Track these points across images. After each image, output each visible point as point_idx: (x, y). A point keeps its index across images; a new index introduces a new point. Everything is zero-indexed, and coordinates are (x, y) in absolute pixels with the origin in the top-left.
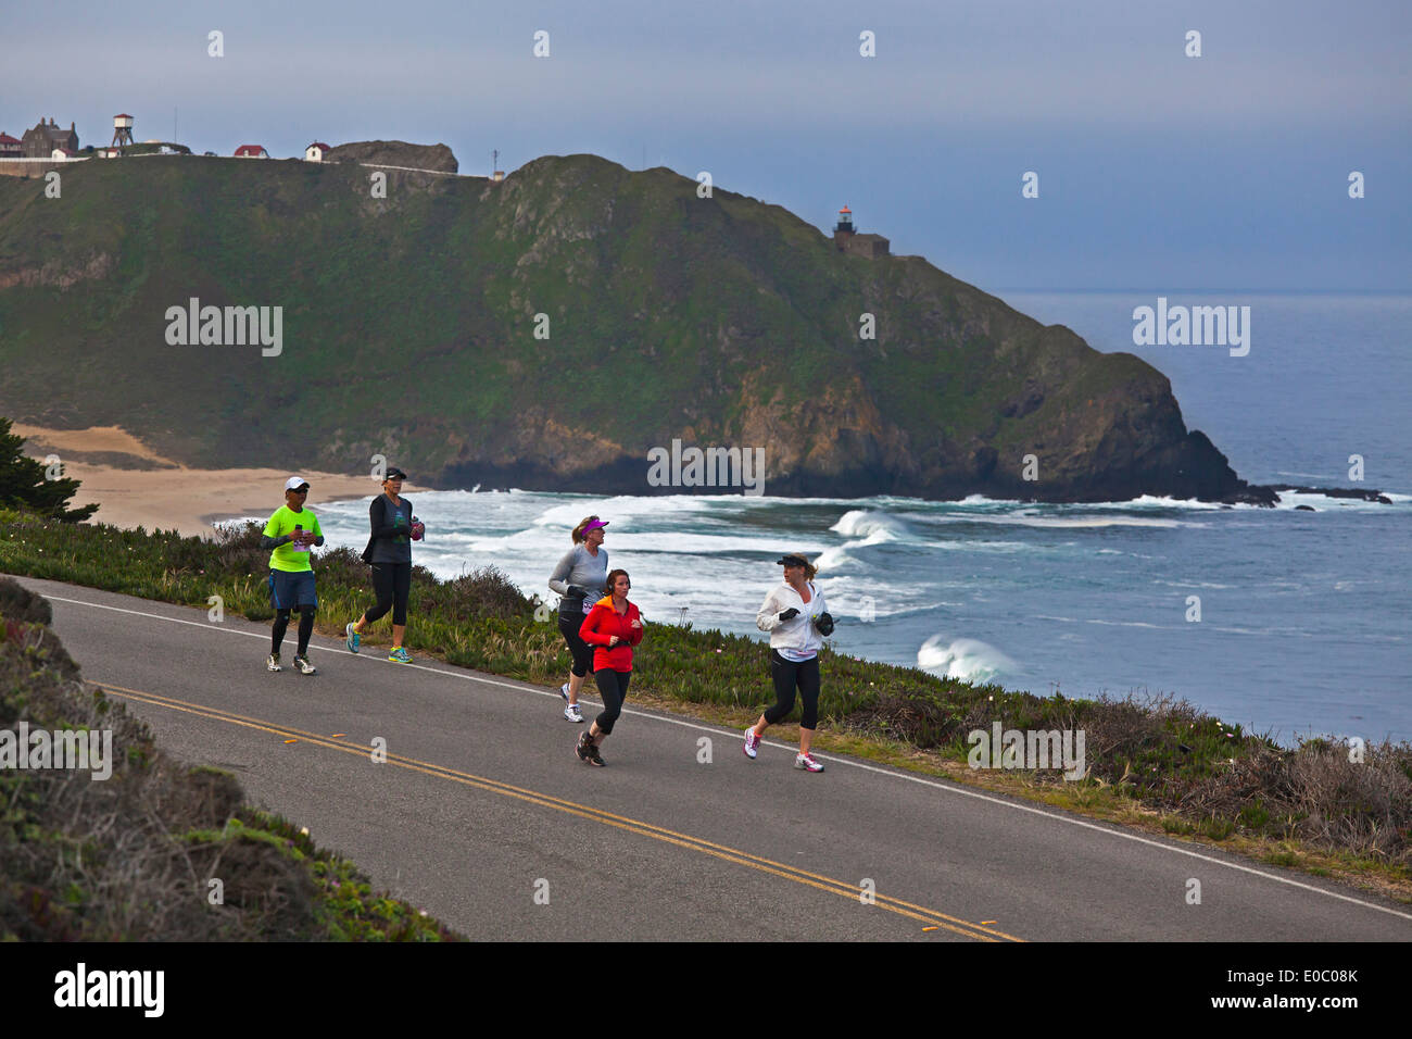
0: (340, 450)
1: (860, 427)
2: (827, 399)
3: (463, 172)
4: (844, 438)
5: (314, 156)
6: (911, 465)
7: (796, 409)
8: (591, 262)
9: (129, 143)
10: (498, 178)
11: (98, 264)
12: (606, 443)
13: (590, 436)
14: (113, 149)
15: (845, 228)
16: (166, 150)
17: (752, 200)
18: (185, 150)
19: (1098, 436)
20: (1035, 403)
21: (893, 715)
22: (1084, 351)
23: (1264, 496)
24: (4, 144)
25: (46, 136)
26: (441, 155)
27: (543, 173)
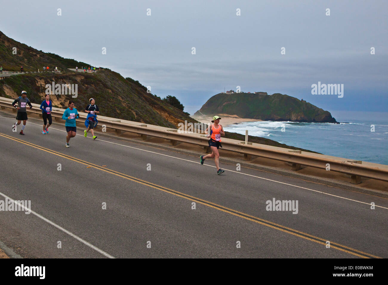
1: (302, 116)
2: (299, 114)
3: (268, 94)
4: (301, 117)
5: (255, 93)
6: (307, 120)
8: (279, 102)
10: (271, 95)
11: (235, 102)
13: (278, 116)
15: (302, 100)
16: (242, 92)
17: (293, 97)
19: (324, 117)
20: (318, 115)
22: (323, 110)
23: (339, 123)
24: (228, 92)
25: (231, 91)
26: (266, 93)
27: (275, 95)
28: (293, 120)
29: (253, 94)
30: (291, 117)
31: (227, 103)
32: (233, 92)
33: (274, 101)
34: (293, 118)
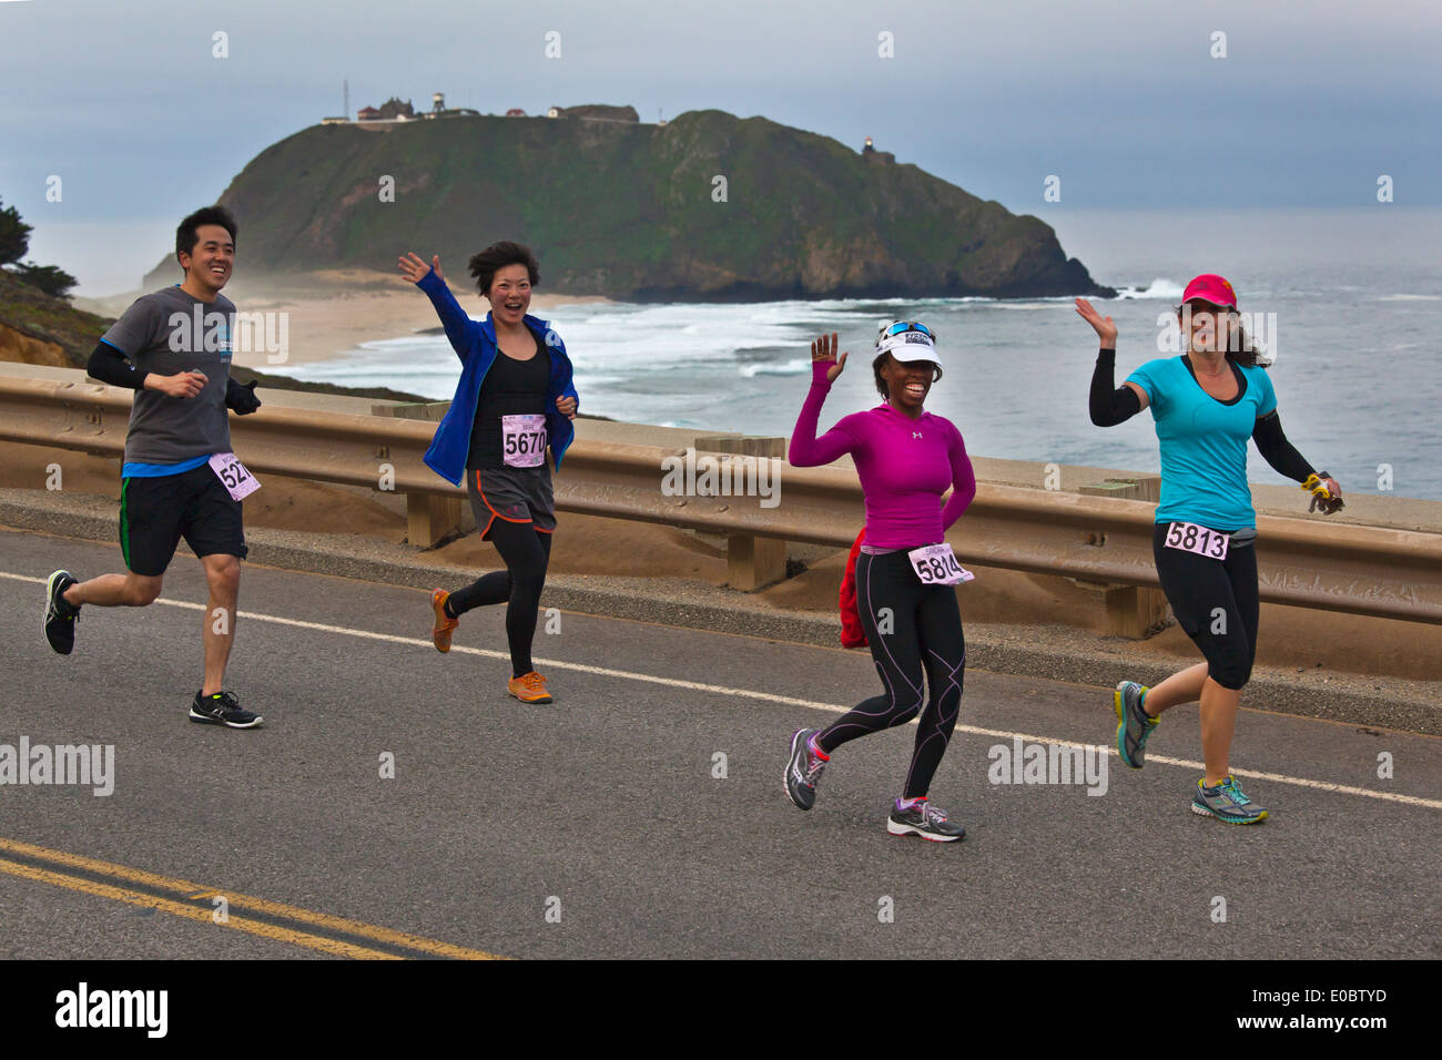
0: (570, 282)
1: (877, 260)
2: (857, 244)
3: (643, 120)
4: (868, 267)
5: (554, 114)
6: (908, 280)
7: (839, 251)
9: (442, 109)
10: (663, 124)
12: (727, 273)
13: (718, 269)
14: (433, 113)
15: (869, 149)
16: (464, 113)
17: (813, 134)
18: (475, 113)
19: (1014, 261)
20: (979, 244)
22: (1008, 214)
23: (1109, 293)
24: (370, 113)
25: (394, 107)
26: (629, 112)
27: (689, 121)
28: (816, 285)
29: (542, 120)
30: (805, 265)
32: (408, 110)
33: (684, 163)
34: (816, 272)
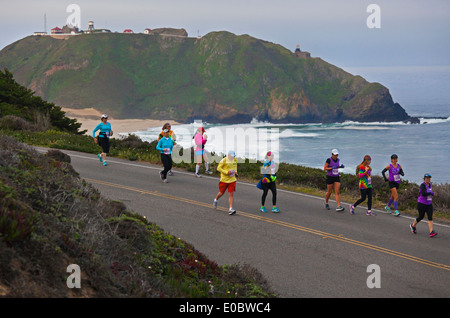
0: (157, 114)
1: (304, 104)
2: (295, 96)
4: (300, 107)
5: (147, 32)
6: (319, 114)
7: (286, 100)
8: (227, 60)
9: (93, 29)
10: (199, 38)
11: (85, 63)
12: (233, 110)
13: (228, 108)
14: (89, 31)
15: (298, 50)
16: (103, 31)
17: (272, 43)
18: (109, 31)
19: (370, 105)
20: (352, 96)
21: (313, 181)
22: (365, 82)
23: (415, 120)
24: (57, 30)
25: (69, 28)
26: (183, 32)
27: (212, 36)
28: (274, 116)
29: (141, 34)
30: (270, 107)
31: (60, 68)
32: (76, 29)
33: (211, 56)
34: (275, 110)
